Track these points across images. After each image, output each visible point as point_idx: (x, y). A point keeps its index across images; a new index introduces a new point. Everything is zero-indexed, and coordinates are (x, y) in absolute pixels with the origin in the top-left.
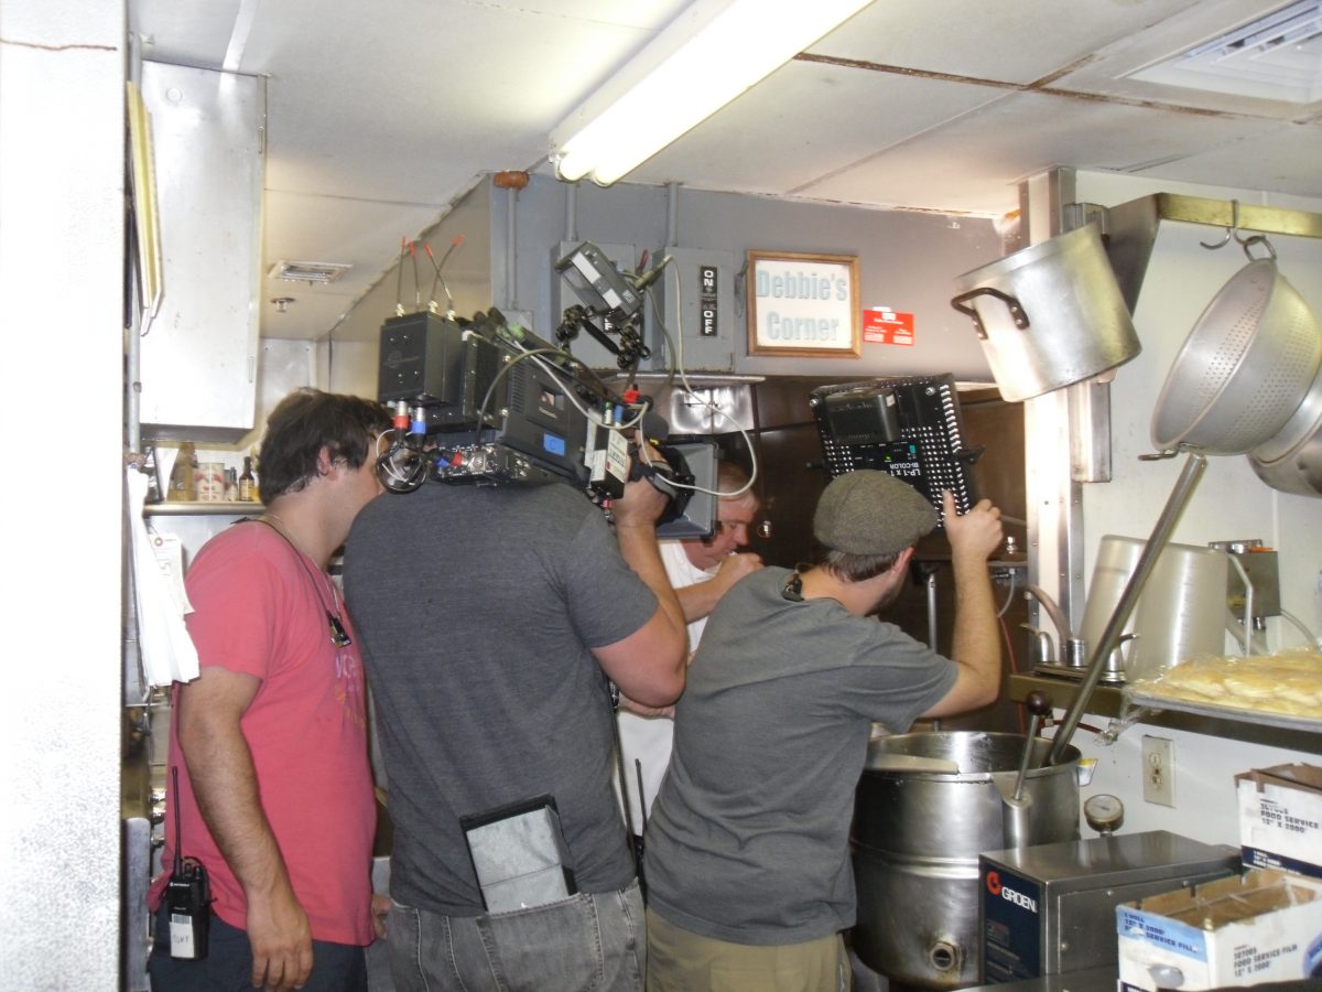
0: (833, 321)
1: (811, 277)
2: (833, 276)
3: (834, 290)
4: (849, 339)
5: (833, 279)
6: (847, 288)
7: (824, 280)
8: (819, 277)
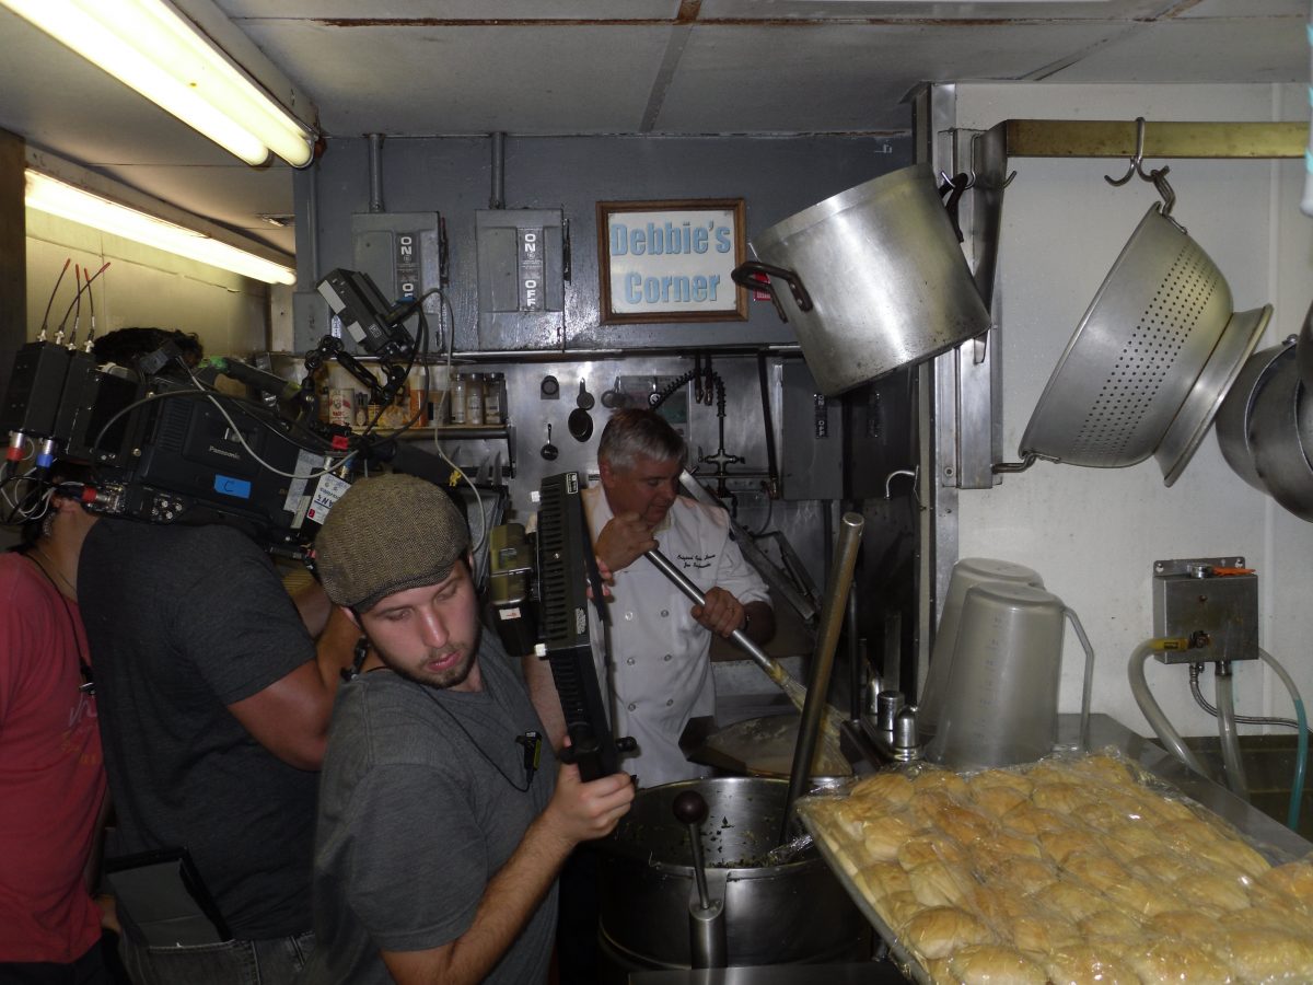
0: (712, 278)
1: (682, 228)
2: (712, 225)
3: (713, 241)
4: (734, 298)
5: (712, 227)
6: (731, 237)
7: (698, 230)
8: (693, 227)
